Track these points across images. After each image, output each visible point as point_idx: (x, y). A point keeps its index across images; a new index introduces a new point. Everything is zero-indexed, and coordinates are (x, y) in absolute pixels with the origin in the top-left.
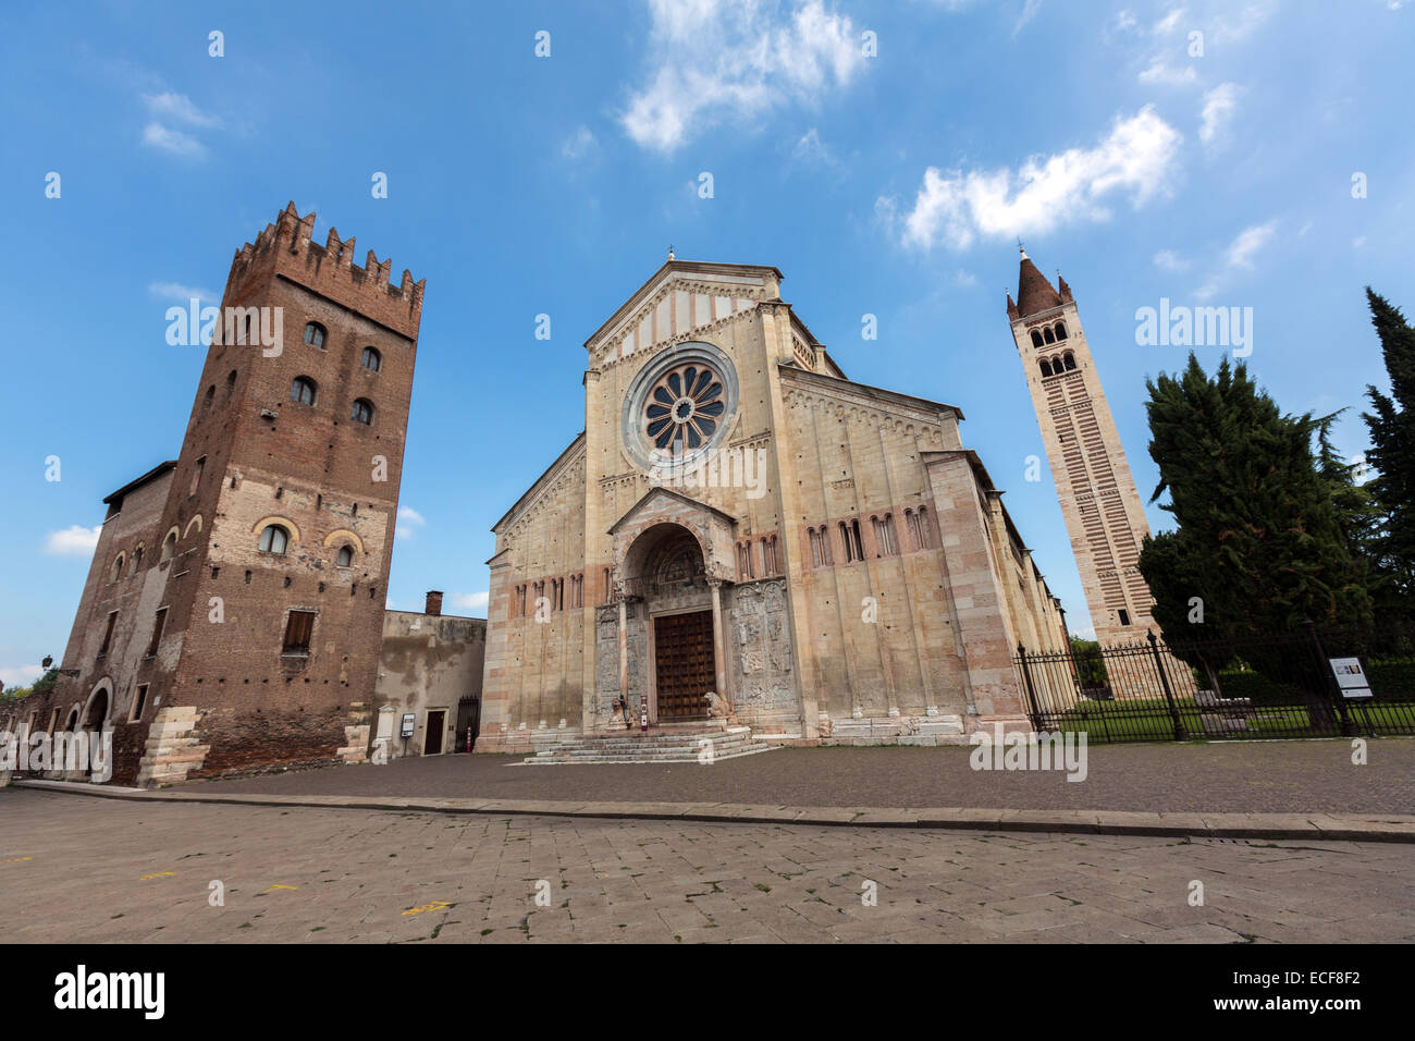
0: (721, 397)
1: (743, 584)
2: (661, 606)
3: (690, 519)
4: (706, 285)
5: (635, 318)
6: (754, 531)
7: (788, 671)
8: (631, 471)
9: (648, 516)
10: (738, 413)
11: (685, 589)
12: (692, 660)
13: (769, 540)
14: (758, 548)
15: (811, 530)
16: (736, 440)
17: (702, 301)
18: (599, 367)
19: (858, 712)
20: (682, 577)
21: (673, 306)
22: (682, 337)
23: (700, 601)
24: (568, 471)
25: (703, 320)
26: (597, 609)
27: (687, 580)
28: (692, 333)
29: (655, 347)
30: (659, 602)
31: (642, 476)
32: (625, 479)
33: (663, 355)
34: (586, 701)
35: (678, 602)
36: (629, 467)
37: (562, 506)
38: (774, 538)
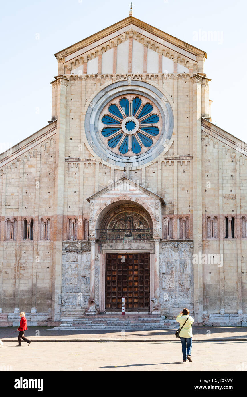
0: (158, 125)
1: (167, 241)
2: (111, 246)
3: (145, 201)
4: (157, 45)
5: (99, 48)
6: (176, 213)
7: (188, 289)
8: (92, 158)
9: (115, 194)
10: (172, 139)
11: (126, 238)
12: (130, 279)
13: (184, 219)
14: (177, 222)
15: (209, 218)
16: (169, 156)
17: (153, 55)
18: (68, 76)
19: (223, 311)
20: (124, 231)
21: (131, 51)
22: (136, 76)
23: (138, 246)
24: (39, 146)
25: (152, 69)
26: (63, 243)
27: (128, 233)
28: (144, 77)
29: (114, 77)
30: (110, 244)
31: (100, 163)
32: (87, 163)
33: (121, 84)
34: (56, 298)
35: (123, 246)
36: (90, 155)
37: (32, 170)
38: (187, 218)
